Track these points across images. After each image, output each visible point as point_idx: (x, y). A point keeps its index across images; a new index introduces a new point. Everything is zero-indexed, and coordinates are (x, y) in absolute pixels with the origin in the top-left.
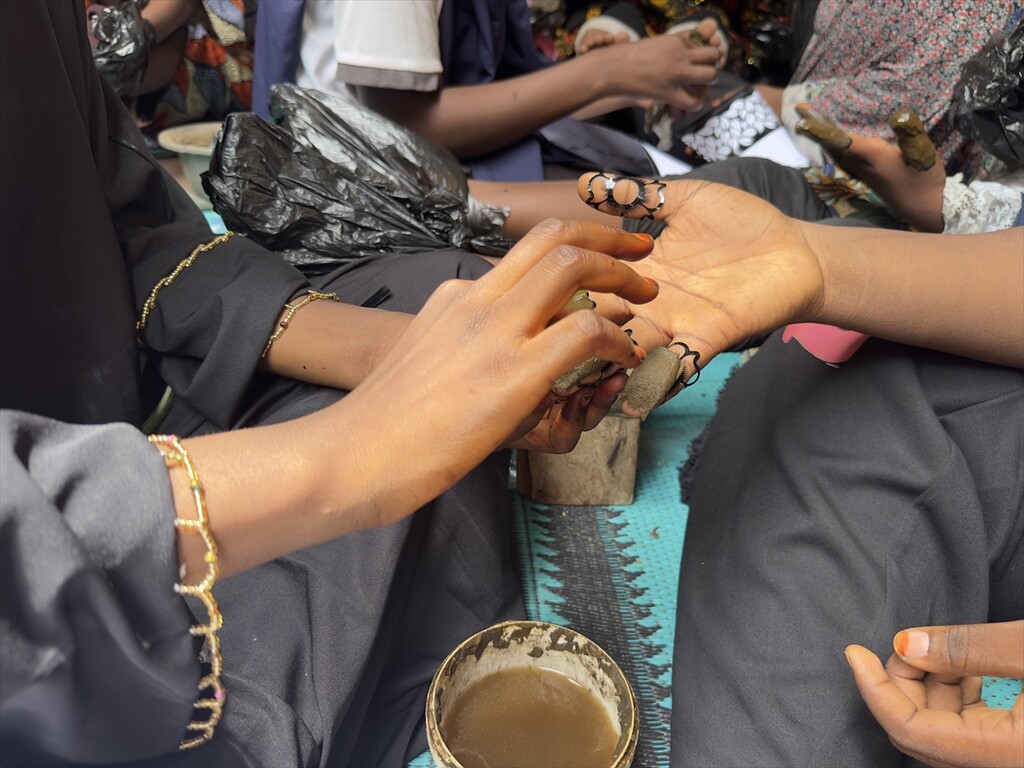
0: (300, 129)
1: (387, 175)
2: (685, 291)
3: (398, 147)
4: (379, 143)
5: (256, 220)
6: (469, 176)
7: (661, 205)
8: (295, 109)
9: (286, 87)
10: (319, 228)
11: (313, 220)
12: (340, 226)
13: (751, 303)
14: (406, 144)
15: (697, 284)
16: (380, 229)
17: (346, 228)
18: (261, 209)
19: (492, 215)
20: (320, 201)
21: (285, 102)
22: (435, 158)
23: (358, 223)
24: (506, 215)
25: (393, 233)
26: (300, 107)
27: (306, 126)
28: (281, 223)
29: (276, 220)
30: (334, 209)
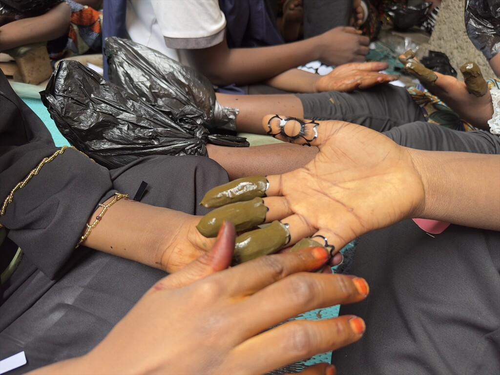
0: (119, 62)
1: (169, 89)
2: (329, 197)
3: (175, 73)
4: (165, 71)
5: (74, 121)
6: (216, 91)
7: (315, 138)
8: (117, 51)
9: (113, 38)
10: (114, 127)
11: (110, 122)
12: (126, 126)
13: (373, 211)
14: (180, 72)
15: (338, 192)
16: (152, 127)
17: (131, 126)
18: (78, 115)
19: (229, 113)
20: (115, 110)
21: (112, 47)
22: (196, 80)
23: (139, 124)
24: (237, 113)
25: (160, 129)
26: (120, 50)
27: (123, 60)
28: (90, 123)
29: (87, 121)
30: (124, 115)
